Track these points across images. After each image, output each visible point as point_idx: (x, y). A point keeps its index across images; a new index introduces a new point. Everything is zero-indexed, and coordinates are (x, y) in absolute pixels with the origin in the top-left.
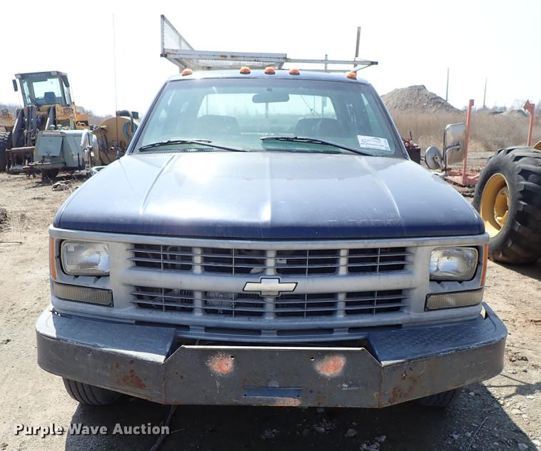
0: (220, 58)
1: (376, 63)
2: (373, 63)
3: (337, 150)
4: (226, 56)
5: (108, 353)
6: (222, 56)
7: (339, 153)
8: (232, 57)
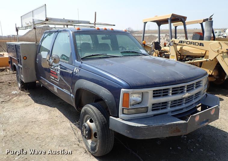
0: (68, 22)
1: (115, 25)
2: (114, 25)
3: (140, 54)
4: (70, 21)
5: (169, 125)
6: (68, 21)
7: (140, 55)
8: (72, 22)
